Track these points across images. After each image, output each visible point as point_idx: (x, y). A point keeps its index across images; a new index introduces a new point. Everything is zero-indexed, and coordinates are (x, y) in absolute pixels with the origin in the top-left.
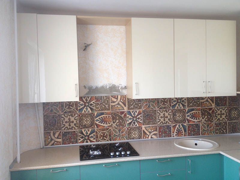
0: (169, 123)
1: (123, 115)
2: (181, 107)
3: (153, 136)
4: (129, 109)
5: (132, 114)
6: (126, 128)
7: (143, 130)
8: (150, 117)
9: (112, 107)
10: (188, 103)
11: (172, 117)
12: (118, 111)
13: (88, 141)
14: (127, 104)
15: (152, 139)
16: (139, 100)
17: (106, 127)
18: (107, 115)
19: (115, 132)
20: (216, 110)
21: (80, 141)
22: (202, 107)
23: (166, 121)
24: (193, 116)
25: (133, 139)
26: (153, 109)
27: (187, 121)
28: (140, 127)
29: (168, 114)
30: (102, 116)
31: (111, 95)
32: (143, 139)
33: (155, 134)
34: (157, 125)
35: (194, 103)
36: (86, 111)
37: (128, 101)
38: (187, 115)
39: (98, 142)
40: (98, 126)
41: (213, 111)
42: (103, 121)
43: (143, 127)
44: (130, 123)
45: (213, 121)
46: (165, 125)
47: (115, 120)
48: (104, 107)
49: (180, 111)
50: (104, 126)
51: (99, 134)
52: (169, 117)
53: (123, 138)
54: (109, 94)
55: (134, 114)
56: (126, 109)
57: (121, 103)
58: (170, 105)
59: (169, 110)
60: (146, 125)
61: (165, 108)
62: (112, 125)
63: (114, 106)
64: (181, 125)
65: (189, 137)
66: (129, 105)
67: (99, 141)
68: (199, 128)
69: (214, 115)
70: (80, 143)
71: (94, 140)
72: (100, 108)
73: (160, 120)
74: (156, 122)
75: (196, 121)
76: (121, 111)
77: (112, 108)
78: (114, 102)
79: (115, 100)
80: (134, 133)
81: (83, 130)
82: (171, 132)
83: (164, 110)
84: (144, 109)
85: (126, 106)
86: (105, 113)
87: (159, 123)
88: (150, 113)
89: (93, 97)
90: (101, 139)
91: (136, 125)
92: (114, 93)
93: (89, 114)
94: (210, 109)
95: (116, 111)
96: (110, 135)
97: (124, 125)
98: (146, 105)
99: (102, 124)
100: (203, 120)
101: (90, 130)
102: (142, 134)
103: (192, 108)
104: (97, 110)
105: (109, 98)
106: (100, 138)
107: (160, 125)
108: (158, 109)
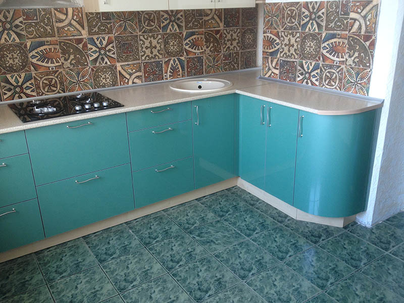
0: (159, 58)
1: (81, 46)
2: (176, 30)
3: (136, 80)
4: (90, 33)
5: (98, 43)
6: (89, 68)
7: (119, 71)
8: (128, 48)
9: (58, 30)
10: (186, 22)
11: (162, 47)
12: (71, 38)
13: (22, 95)
14: (86, 24)
15: (134, 84)
16: (107, 16)
17: (53, 69)
18: (50, 47)
19: (71, 76)
20: (225, 34)
21: (5, 97)
22: (206, 29)
23: (154, 54)
24: (194, 45)
25: (104, 86)
26: (132, 33)
27: (185, 53)
28: (113, 66)
29: (156, 42)
30: (42, 48)
31: (53, 7)
32: (120, 86)
33: (138, 77)
34: (140, 61)
35: (195, 21)
36: (8, 39)
37: (87, 18)
38: (186, 42)
39: (42, 95)
40: (36, 67)
41: (221, 36)
42: (44, 57)
43: (118, 65)
44: (96, 60)
45: (221, 52)
46: (153, 60)
47: (67, 55)
48: (42, 30)
49: (174, 36)
50: (49, 67)
51: (41, 82)
52: (158, 48)
53: (86, 86)
54: (50, 5)
55: (101, 43)
56: (85, 34)
57: (75, 22)
58: (160, 27)
59: (157, 35)
60: (123, 62)
61: (151, 31)
62: (63, 63)
63: (63, 27)
64: (176, 60)
65: (188, 77)
66: (89, 27)
67: (43, 93)
68: (203, 62)
69: (223, 41)
70: (6, 99)
71: (34, 94)
72: (35, 33)
73: (145, 52)
74: (139, 57)
75: (198, 51)
76: (76, 37)
77: (58, 32)
78: (61, 21)
79: (63, 17)
80: (103, 76)
81: (9, 76)
82: (162, 72)
83: (150, 34)
84: (117, 34)
85: (84, 29)
86: (47, 42)
87: (143, 58)
88: (127, 40)
89: (18, 10)
90: (46, 90)
91: (106, 63)
92: (59, 2)
93: (16, 46)
94: (217, 32)
95: (68, 38)
96: (61, 83)
97: (86, 63)
98: (120, 26)
99: (44, 64)
100: (208, 50)
101: (23, 75)
102: (117, 77)
103: (191, 30)
104: (29, 36)
105: (51, 12)
106: (44, 89)
107: (146, 61)
108: (140, 33)
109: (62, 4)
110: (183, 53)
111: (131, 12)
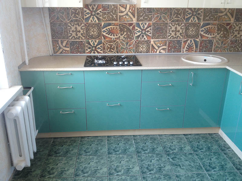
0: (180, 38)
1: (131, 27)
2: (196, 21)
3: (162, 51)
4: (138, 20)
5: (141, 26)
6: (133, 41)
7: (152, 44)
8: (160, 30)
9: (120, 18)
10: (204, 16)
11: (184, 31)
12: (126, 22)
13: (95, 51)
14: (136, 15)
15: (160, 53)
16: (150, 10)
17: (113, 39)
18: (114, 27)
19: (123, 44)
20: (234, 26)
21: (87, 51)
22: (219, 22)
23: (177, 35)
24: (208, 32)
25: (141, 52)
26: (164, 22)
27: (200, 37)
28: (148, 41)
29: (180, 28)
30: (109, 27)
31: (120, 4)
32: (150, 54)
33: (163, 49)
34: (167, 39)
35: (211, 16)
36: (93, 21)
37: (137, 11)
38: (202, 29)
39: (105, 53)
40: (105, 37)
41: (231, 27)
42: (110, 32)
43: (152, 40)
44: (139, 36)
45: (229, 38)
46: (175, 39)
47: (122, 32)
48: (111, 17)
49: (194, 25)
50: (112, 38)
51: (106, 46)
52: (181, 32)
53: (131, 51)
54: (117, 3)
55: (144, 26)
56: (135, 21)
57: (130, 13)
58: (184, 18)
59: (182, 23)
60: (156, 39)
61: (177, 21)
62: (119, 37)
63: (123, 16)
64: (193, 40)
65: (200, 53)
66: (138, 16)
67: (106, 52)
68: (213, 44)
69: (232, 31)
70: (87, 53)
71: (101, 52)
72: (107, 18)
73: (171, 34)
74: (166, 37)
75: (211, 36)
76: (129, 22)
77: (119, 19)
78: (122, 12)
79: (123, 10)
80: (142, 46)
81: (90, 41)
82: (181, 47)
83: (177, 23)
84: (154, 21)
85: (134, 18)
86: (113, 24)
87: (169, 37)
88: (161, 26)
89: (100, 5)
90: (108, 50)
91: (145, 39)
92: (123, 1)
93: (96, 25)
94: (228, 24)
95: (124, 22)
96: (117, 48)
97: (132, 38)
98: (157, 17)
99: (109, 36)
100: (218, 36)
101: (97, 41)
102: (150, 48)
103: (207, 22)
104: (104, 20)
105: (117, 6)
106: (107, 50)
107: (170, 40)
108: (170, 22)
109: (124, 2)
110: (198, 36)
111: (166, 8)
